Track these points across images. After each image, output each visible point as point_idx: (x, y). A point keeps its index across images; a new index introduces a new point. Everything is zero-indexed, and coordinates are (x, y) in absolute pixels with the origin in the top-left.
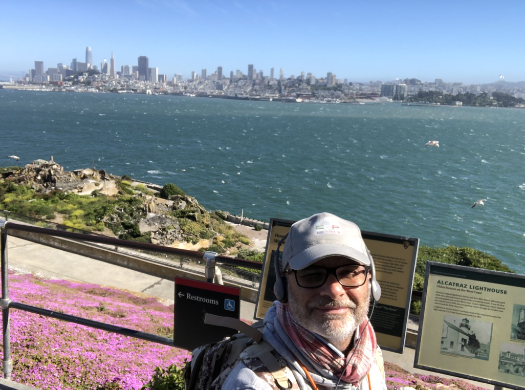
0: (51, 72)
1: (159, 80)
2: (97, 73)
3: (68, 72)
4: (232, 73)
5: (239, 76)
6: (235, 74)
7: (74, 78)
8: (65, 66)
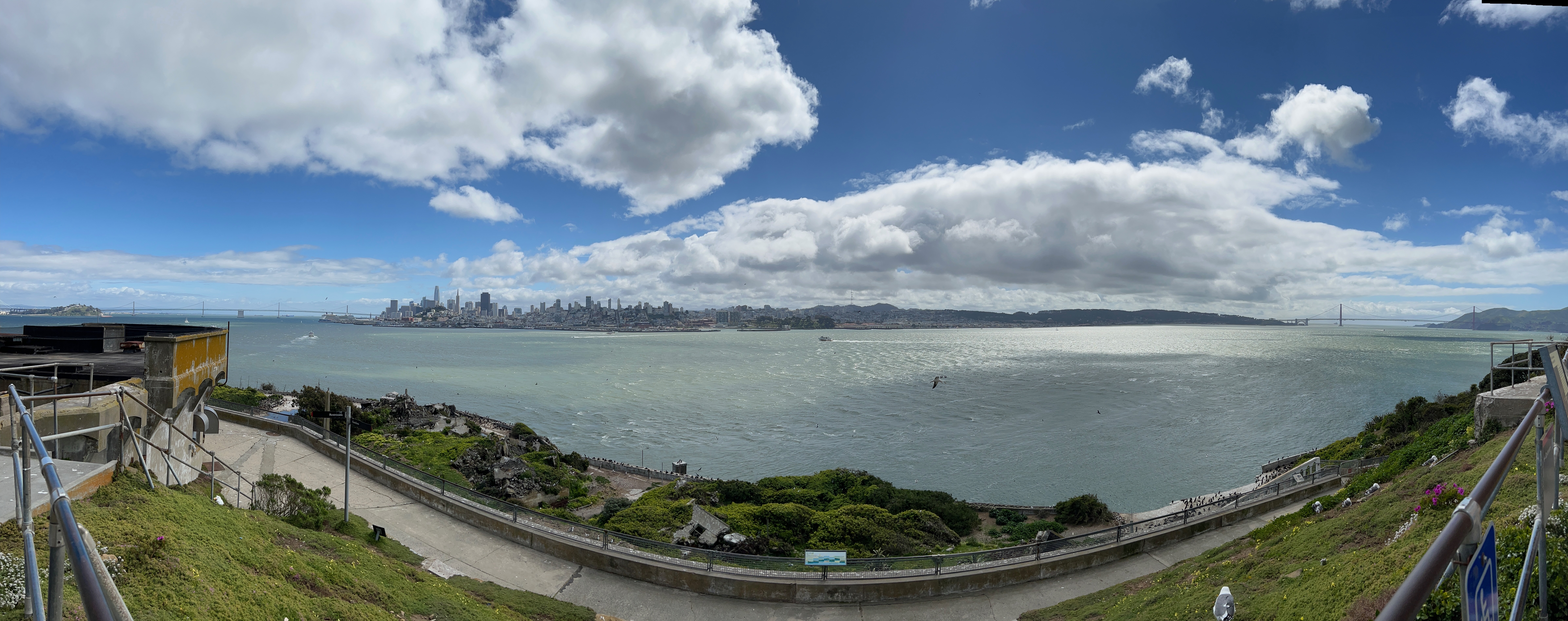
0: (404, 308)
1: (500, 315)
2: (444, 309)
3: (418, 309)
4: (570, 305)
5: (577, 308)
6: (573, 306)
7: (423, 314)
8: (416, 304)
